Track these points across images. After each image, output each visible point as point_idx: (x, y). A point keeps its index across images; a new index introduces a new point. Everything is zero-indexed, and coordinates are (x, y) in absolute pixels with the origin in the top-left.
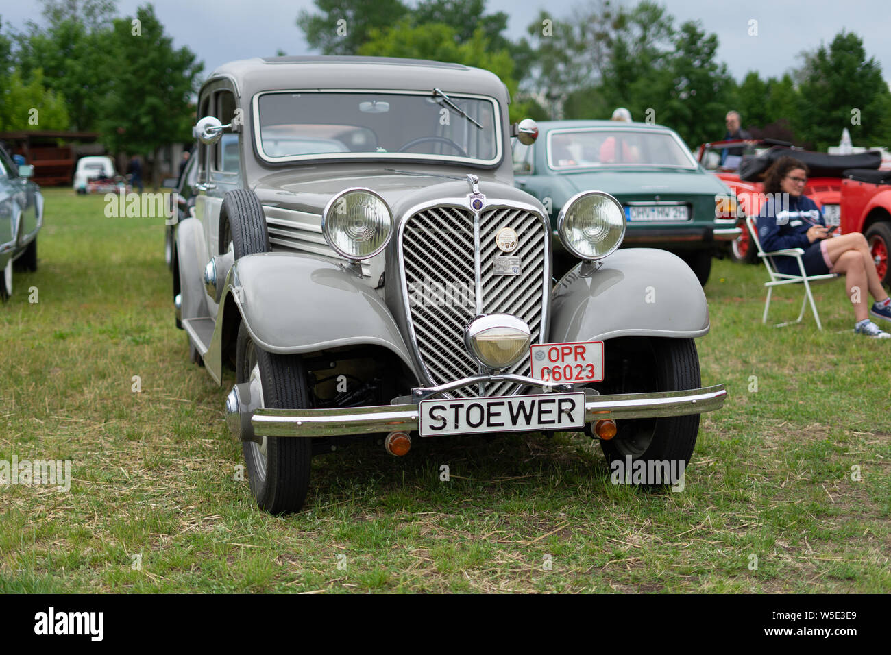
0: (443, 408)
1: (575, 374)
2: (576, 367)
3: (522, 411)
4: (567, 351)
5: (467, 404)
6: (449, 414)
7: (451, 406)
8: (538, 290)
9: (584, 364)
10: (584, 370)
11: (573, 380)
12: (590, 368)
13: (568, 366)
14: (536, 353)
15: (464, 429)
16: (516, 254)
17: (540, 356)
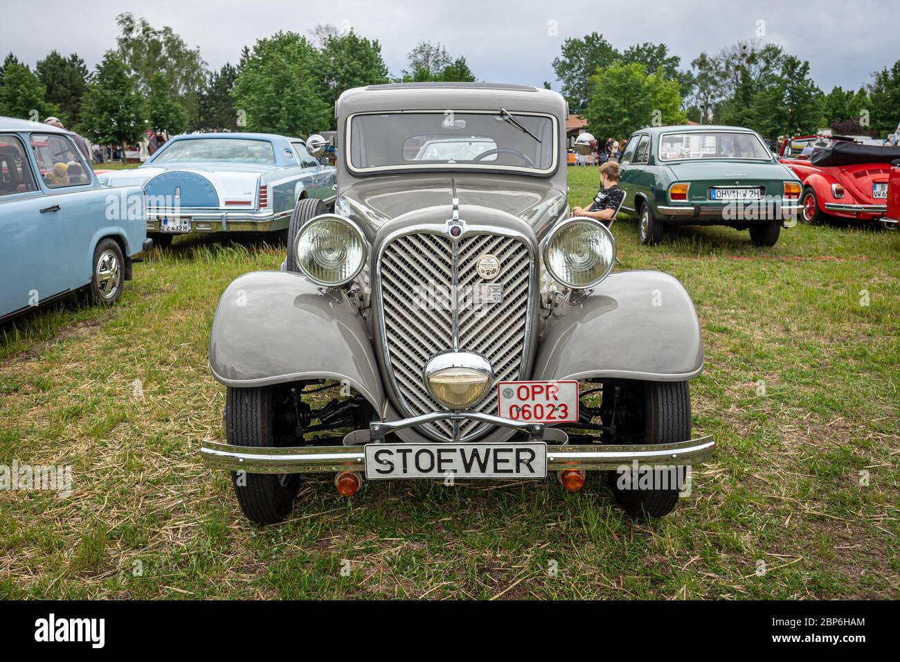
0: (390, 453)
1: (546, 414)
2: (548, 406)
3: (475, 459)
4: (537, 390)
5: (416, 449)
6: (397, 459)
7: (399, 451)
8: (522, 317)
9: (557, 404)
10: (557, 410)
11: (544, 420)
12: (563, 408)
13: (539, 405)
14: (505, 391)
15: (413, 473)
16: (499, 280)
17: (508, 394)
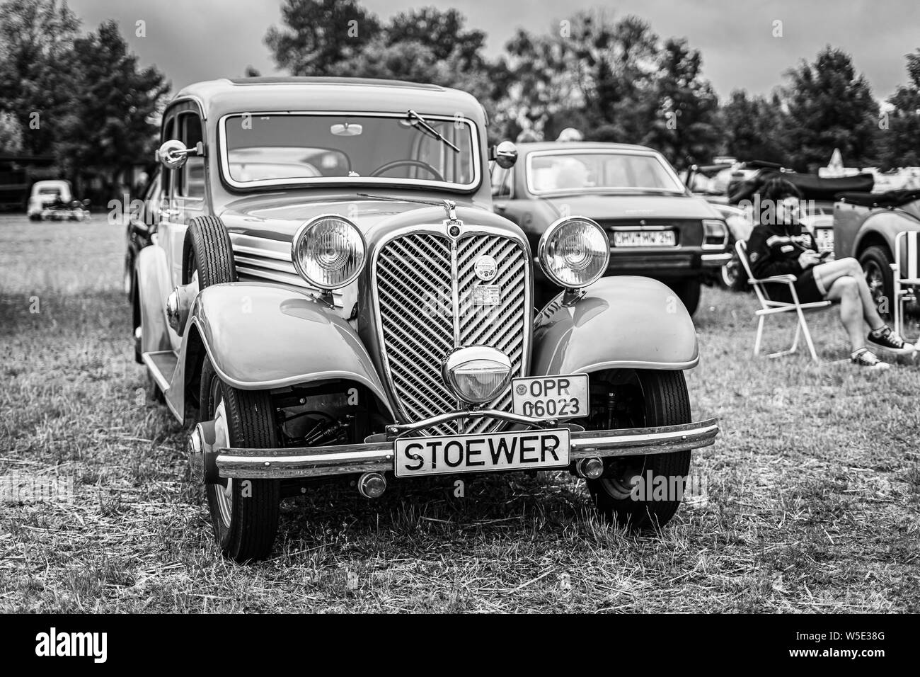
0: (420, 447)
1: (558, 410)
2: (560, 401)
3: (503, 449)
4: (550, 385)
5: (445, 442)
6: (426, 453)
7: (429, 444)
8: (519, 320)
9: (568, 398)
10: (569, 405)
11: (557, 416)
12: (574, 403)
13: (551, 401)
14: (518, 387)
15: (442, 468)
16: (495, 283)
17: (522, 390)
